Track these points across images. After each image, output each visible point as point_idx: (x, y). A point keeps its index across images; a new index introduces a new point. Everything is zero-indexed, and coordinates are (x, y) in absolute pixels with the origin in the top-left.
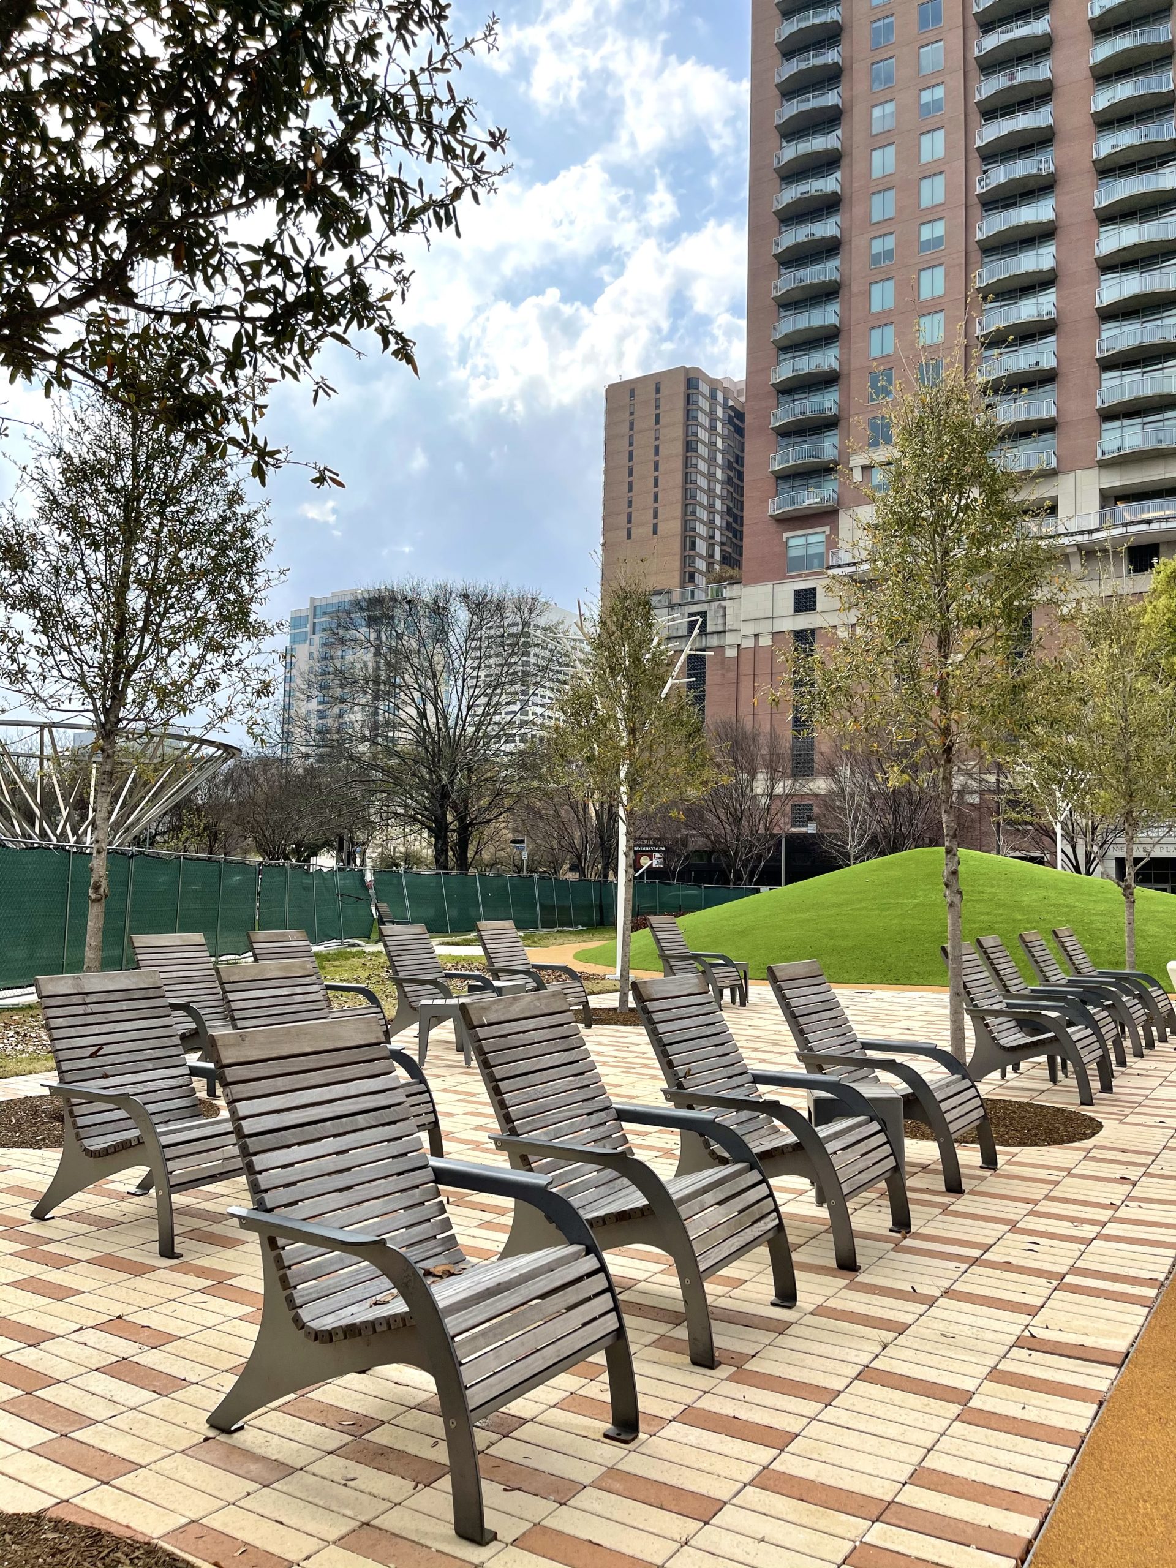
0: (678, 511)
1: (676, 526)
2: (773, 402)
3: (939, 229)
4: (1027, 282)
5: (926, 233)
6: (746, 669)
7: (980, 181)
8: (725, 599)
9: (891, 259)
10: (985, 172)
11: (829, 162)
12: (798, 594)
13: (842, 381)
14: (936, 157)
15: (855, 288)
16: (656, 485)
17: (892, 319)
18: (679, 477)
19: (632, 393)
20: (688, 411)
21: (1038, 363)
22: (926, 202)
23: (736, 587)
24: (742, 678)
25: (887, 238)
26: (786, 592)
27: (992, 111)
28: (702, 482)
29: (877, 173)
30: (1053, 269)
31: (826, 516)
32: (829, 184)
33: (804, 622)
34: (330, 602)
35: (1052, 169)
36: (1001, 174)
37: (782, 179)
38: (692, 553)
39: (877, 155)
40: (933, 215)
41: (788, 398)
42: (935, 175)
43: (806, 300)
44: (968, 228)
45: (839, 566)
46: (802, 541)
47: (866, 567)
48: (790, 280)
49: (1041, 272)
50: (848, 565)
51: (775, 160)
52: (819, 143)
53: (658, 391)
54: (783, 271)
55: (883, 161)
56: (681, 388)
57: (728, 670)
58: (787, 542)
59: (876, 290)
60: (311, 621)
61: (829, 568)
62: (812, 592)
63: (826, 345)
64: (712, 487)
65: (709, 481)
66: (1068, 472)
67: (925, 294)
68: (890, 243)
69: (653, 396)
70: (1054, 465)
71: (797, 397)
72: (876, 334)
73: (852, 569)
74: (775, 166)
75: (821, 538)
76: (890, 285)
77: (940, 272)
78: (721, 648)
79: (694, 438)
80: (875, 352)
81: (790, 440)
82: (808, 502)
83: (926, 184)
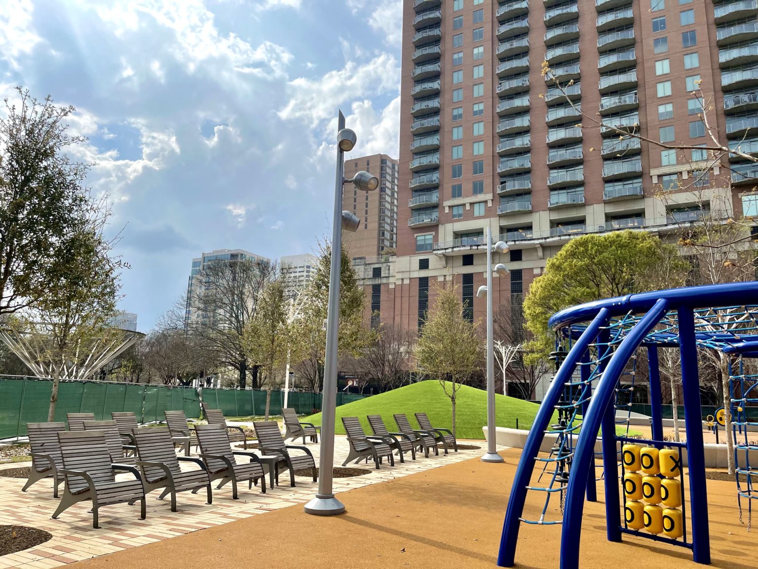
0: (377, 219)
1: (376, 225)
2: (411, 176)
3: (481, 107)
4: (518, 131)
5: (476, 108)
6: (398, 294)
7: (498, 87)
8: (389, 262)
9: (461, 118)
10: (500, 84)
11: (436, 76)
12: (421, 261)
13: (440, 169)
14: (480, 76)
15: (446, 130)
16: (367, 206)
17: (462, 143)
18: (377, 203)
19: (356, 165)
20: (382, 174)
21: (523, 165)
22: (476, 95)
23: (395, 257)
24: (396, 298)
25: (460, 109)
26: (416, 260)
27: (504, 58)
28: (388, 206)
29: (455, 81)
30: (528, 126)
31: (433, 227)
32: (435, 85)
33: (424, 274)
34: (212, 255)
35: (528, 84)
36: (508, 85)
37: (415, 81)
38: (383, 238)
39: (455, 74)
40: (479, 100)
41: (417, 175)
42: (479, 84)
43: (425, 133)
44: (493, 107)
45: (438, 250)
46: (423, 238)
47: (450, 250)
48: (418, 125)
49: (523, 127)
50: (442, 249)
51: (412, 74)
52: (430, 68)
53: (368, 164)
54: (416, 120)
55: (458, 77)
56: (379, 163)
57: (391, 294)
58: (416, 238)
59: (455, 130)
60: (202, 263)
61: (434, 250)
62: (427, 261)
63: (434, 153)
64: (392, 208)
65: (391, 206)
66: (536, 212)
67: (476, 133)
68: (461, 111)
69: (366, 166)
70: (530, 209)
71: (421, 175)
72: (455, 149)
73: (444, 251)
74: (412, 76)
75: (431, 237)
76: (461, 129)
77: (482, 124)
78: (388, 284)
79: (384, 186)
80: (455, 157)
81: (417, 194)
82: (425, 221)
83: (476, 88)
